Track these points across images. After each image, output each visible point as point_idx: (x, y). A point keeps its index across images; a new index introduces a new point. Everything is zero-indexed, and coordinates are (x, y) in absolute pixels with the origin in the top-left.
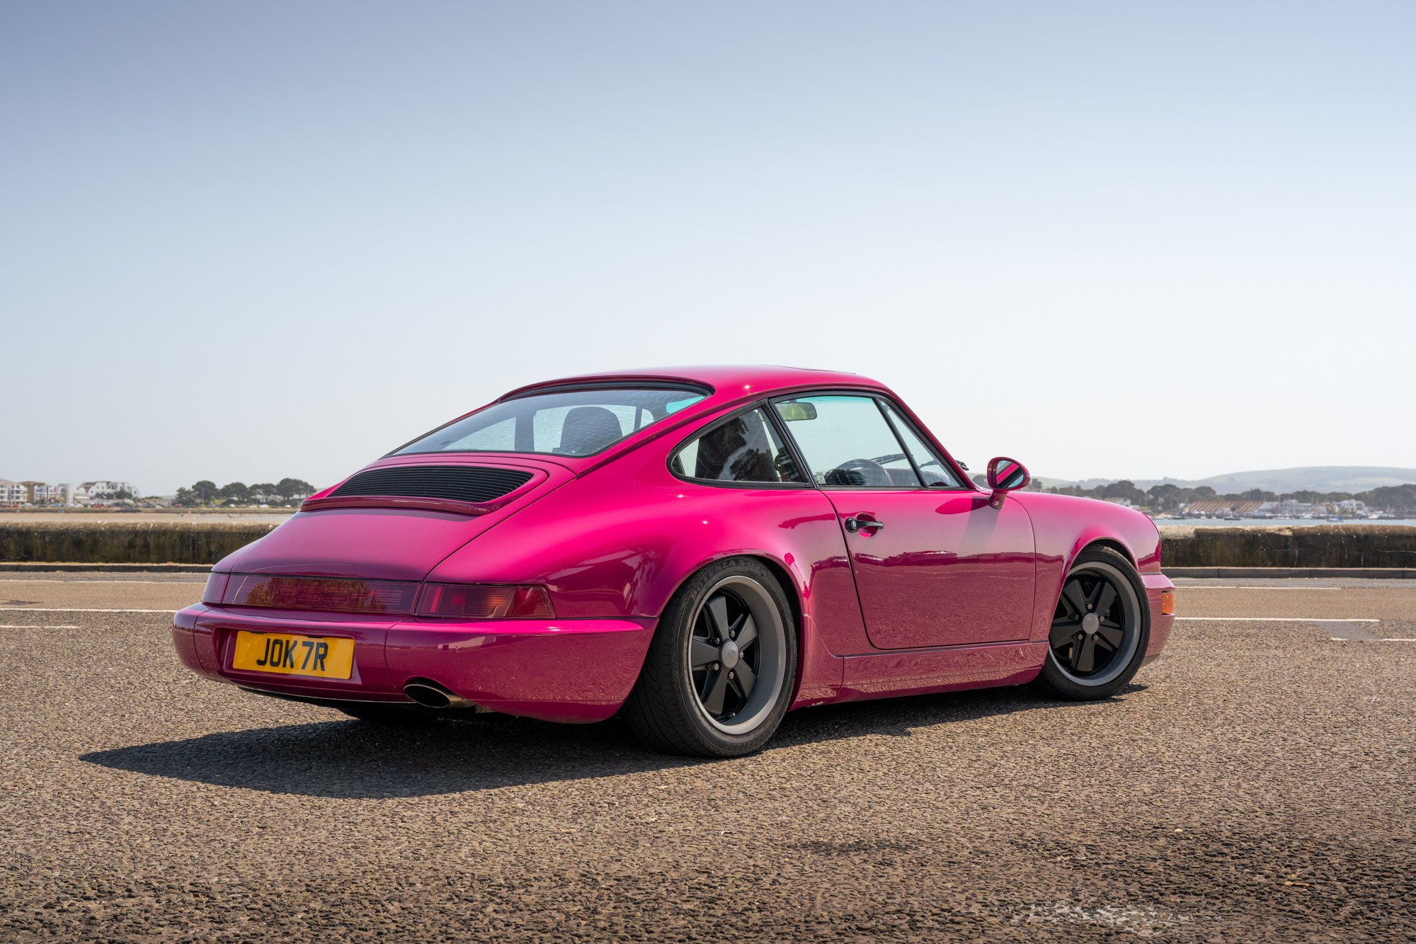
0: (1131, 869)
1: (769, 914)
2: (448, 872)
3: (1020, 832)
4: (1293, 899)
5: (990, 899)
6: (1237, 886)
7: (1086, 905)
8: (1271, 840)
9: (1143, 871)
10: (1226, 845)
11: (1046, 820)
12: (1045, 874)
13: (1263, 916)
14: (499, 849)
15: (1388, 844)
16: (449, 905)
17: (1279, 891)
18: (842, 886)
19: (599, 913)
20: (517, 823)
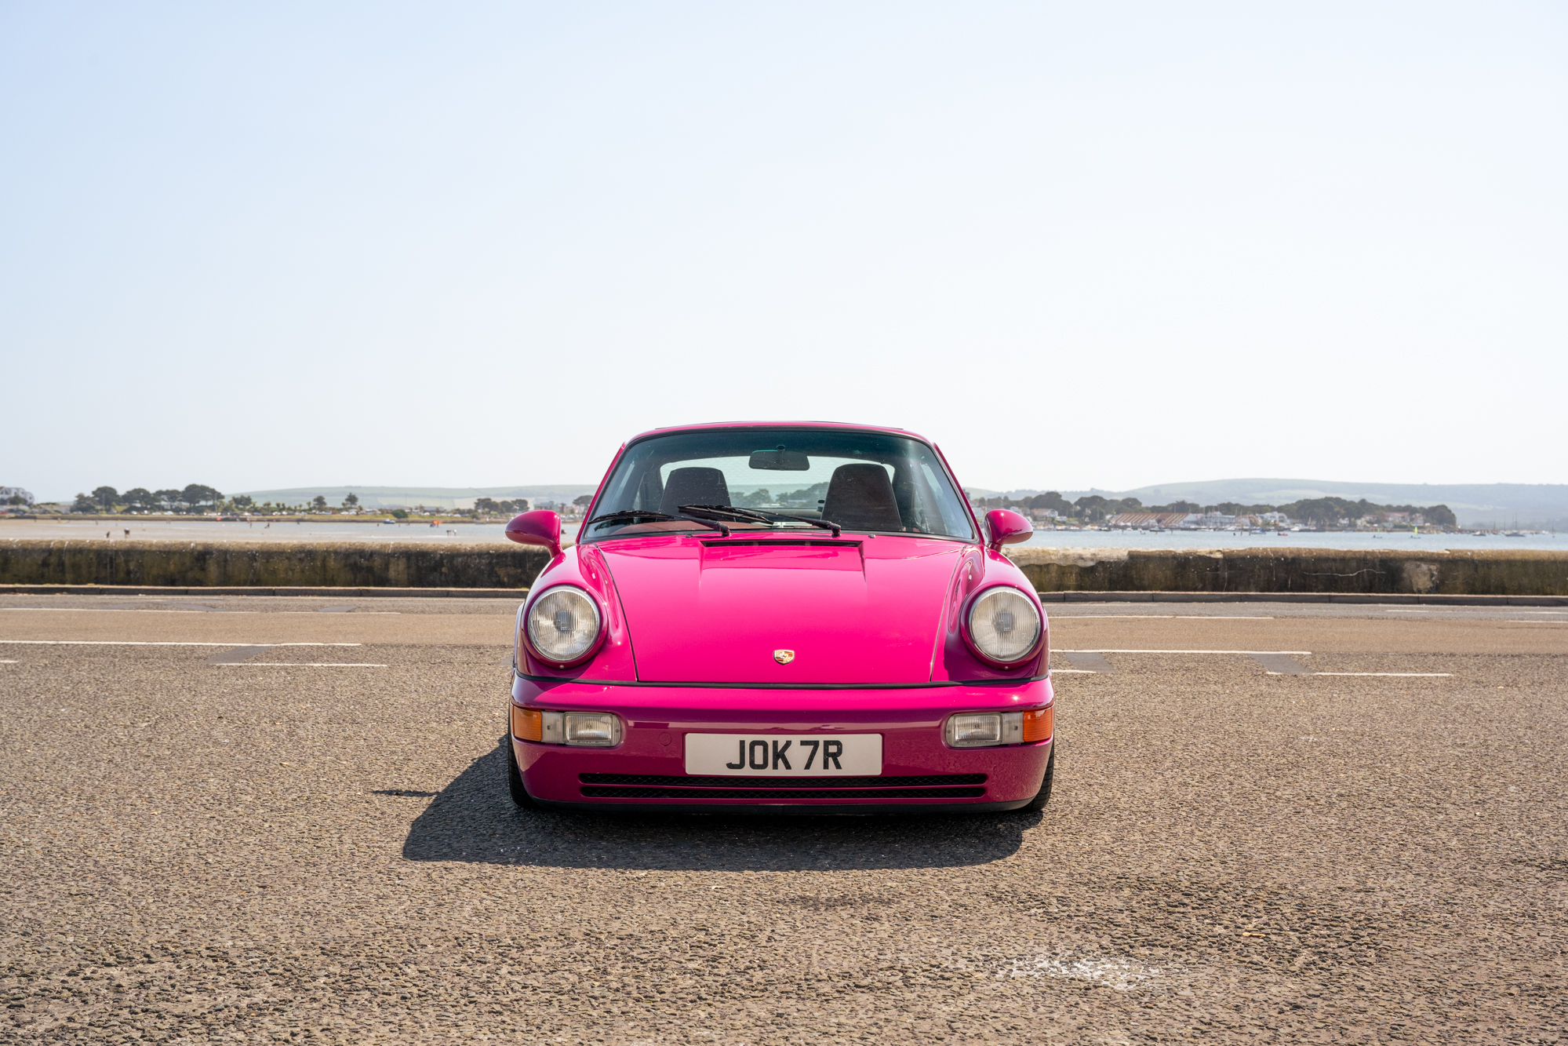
0: (1101, 921)
1: (769, 972)
2: (456, 932)
3: (994, 884)
4: (1252, 950)
5: (974, 954)
6: (1200, 937)
7: (1063, 959)
8: (1227, 889)
9: (1112, 923)
10: (1186, 895)
11: (1016, 871)
12: (1022, 927)
13: (1226, 968)
14: (501, 907)
15: (1334, 893)
16: (464, 967)
17: (1238, 942)
18: (834, 942)
19: (610, 974)
20: (512, 879)
